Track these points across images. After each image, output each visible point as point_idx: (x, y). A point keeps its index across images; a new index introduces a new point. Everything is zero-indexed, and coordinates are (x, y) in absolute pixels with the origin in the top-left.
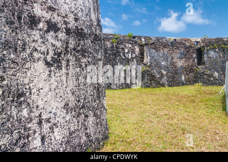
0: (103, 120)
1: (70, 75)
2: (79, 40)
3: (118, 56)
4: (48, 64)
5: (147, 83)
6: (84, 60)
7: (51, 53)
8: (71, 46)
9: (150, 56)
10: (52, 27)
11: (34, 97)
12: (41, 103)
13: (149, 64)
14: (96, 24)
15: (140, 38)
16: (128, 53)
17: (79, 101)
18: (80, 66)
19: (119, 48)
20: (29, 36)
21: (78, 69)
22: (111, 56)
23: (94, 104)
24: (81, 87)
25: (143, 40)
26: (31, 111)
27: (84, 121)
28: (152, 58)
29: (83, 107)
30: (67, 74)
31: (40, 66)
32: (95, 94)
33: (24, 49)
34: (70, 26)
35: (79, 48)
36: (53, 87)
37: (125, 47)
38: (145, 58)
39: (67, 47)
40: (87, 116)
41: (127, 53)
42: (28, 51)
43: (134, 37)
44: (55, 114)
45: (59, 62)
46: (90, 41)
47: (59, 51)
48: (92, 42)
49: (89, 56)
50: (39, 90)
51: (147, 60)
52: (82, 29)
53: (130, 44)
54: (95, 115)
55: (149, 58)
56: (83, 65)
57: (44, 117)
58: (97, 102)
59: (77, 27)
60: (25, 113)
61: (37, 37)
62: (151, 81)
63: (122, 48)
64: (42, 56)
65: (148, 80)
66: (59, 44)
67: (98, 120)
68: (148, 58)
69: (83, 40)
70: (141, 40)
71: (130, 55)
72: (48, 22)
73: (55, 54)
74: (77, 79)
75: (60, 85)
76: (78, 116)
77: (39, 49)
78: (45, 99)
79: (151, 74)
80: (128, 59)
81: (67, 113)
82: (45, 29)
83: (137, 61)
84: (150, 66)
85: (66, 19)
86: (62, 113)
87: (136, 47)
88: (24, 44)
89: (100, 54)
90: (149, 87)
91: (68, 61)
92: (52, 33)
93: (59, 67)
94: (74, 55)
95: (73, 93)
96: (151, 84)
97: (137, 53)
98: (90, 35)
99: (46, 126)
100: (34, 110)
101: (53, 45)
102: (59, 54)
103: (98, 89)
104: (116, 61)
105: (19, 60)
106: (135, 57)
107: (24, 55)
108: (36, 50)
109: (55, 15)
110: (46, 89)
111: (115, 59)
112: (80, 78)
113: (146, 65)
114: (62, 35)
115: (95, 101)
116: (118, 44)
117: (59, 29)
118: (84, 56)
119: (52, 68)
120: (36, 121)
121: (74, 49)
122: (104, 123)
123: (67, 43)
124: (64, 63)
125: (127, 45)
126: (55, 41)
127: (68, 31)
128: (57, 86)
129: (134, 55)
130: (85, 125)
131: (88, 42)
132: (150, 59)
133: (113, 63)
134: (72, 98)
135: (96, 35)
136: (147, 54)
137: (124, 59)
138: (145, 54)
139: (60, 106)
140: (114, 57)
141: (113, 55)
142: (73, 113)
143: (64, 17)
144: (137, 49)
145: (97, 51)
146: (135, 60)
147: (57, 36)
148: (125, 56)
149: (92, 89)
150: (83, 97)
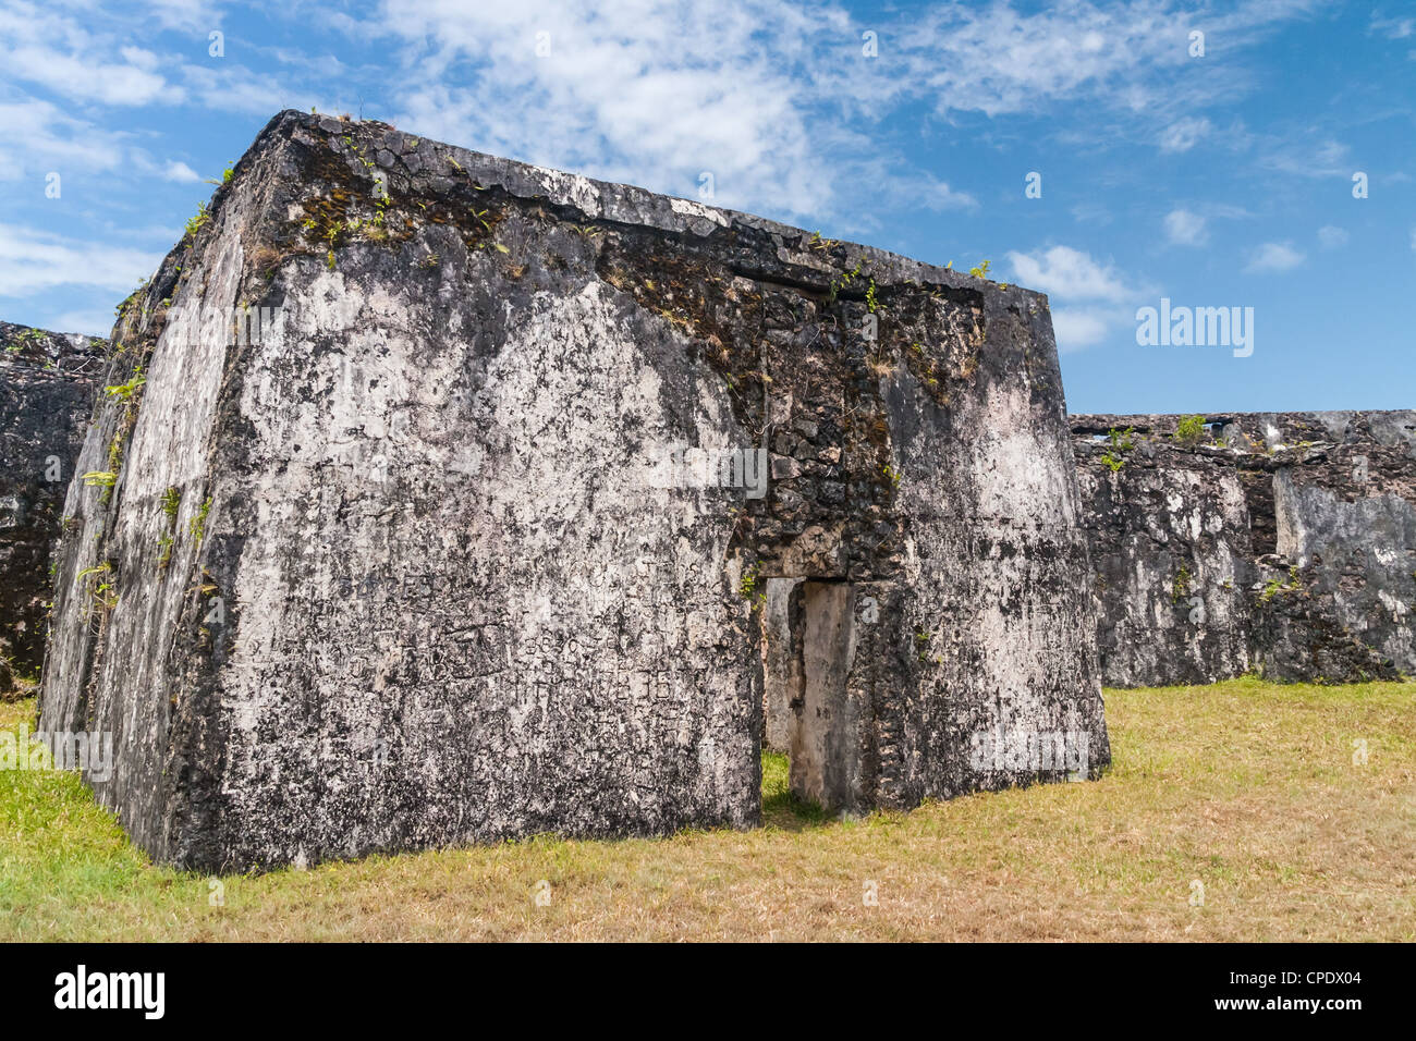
0: (1098, 722)
1: (1034, 627)
2: (1046, 563)
3: (1135, 530)
4: (1004, 611)
5: (1295, 657)
6: (1055, 599)
7: (1007, 592)
8: (1034, 576)
9: (1308, 524)
10: (1007, 550)
11: (990, 662)
12: (996, 672)
13: (1302, 562)
14: (1073, 524)
15: (1252, 423)
16: (1186, 511)
17: (1050, 676)
18: (1050, 611)
19: (1138, 493)
20: (981, 570)
21: (1046, 617)
22: (1102, 534)
23: (1077, 686)
24: (1053, 650)
25: (1272, 432)
26: (987, 684)
27: (1062, 715)
28: (1321, 531)
29: (1057, 688)
30: (1030, 626)
31: (994, 615)
32: (1079, 667)
33: (976, 591)
34: (1030, 542)
35: (1046, 579)
36: (1011, 648)
37: (1168, 484)
38: (1282, 532)
39: (1028, 579)
40: (1065, 708)
41: (1180, 515)
42: (981, 593)
43: (1220, 424)
44: (1016, 693)
45: (1018, 606)
46: (1063, 562)
47: (1017, 587)
48: (1067, 562)
49: (1063, 592)
50: (994, 652)
51: (1291, 541)
52: (1049, 542)
53: (1195, 468)
54: (1080, 709)
55: (1302, 532)
56: (1054, 608)
57: (1003, 695)
58: (1084, 682)
59: (1041, 540)
60: (981, 683)
61: (989, 571)
62: (1313, 648)
63: (1153, 493)
64: (997, 599)
65: (1295, 642)
66: (1016, 576)
67: (1087, 721)
68: (1294, 533)
69: (1053, 561)
70: (1260, 436)
71: (1196, 522)
72: (1002, 544)
73: (1012, 594)
74: (1046, 636)
75: (1020, 645)
76: (1050, 705)
77: (992, 588)
78: (1002, 667)
79: (1316, 614)
80: (1189, 544)
81: (1033, 694)
82: (998, 555)
83: (1234, 552)
84: (1308, 575)
85: (1024, 531)
86: (1025, 693)
87: (1223, 482)
88: (977, 584)
89: (1084, 583)
90: (1304, 678)
91: (1030, 603)
92: (1007, 560)
93: (1018, 615)
94: (1040, 592)
95: (1040, 661)
96: (1316, 663)
97: (1231, 512)
98: (1063, 548)
99: (1006, 710)
100: (990, 682)
101: (1009, 580)
102: (1017, 593)
103: (1084, 656)
104: (1124, 556)
105: (972, 608)
106: (1221, 534)
107: (977, 599)
108: (989, 590)
109: (1010, 530)
110: (1003, 651)
111: (1118, 547)
112: (1050, 633)
113: (1284, 568)
114: (1020, 561)
115: (1079, 680)
116: (1129, 476)
117: (1016, 551)
118: (1055, 592)
119: (1009, 617)
120: (993, 698)
121: (1039, 581)
122: (1099, 728)
123: (1028, 572)
124: (1024, 607)
125: (1178, 476)
126: (1010, 572)
127: (1028, 552)
128: (1017, 647)
129: (1217, 524)
130: (1062, 724)
131: (1061, 564)
132: (1310, 539)
133: (1110, 565)
134: (1039, 670)
135: (1074, 546)
136: (1288, 511)
137: (1164, 545)
138: (1280, 515)
139: (1021, 682)
140: (1114, 536)
141: (1107, 528)
142: (1042, 697)
143: (1021, 529)
144: (1233, 495)
145: (1077, 579)
146: (1221, 544)
147: (1013, 564)
148: (1169, 531)
149: (1071, 655)
150: (1057, 670)
